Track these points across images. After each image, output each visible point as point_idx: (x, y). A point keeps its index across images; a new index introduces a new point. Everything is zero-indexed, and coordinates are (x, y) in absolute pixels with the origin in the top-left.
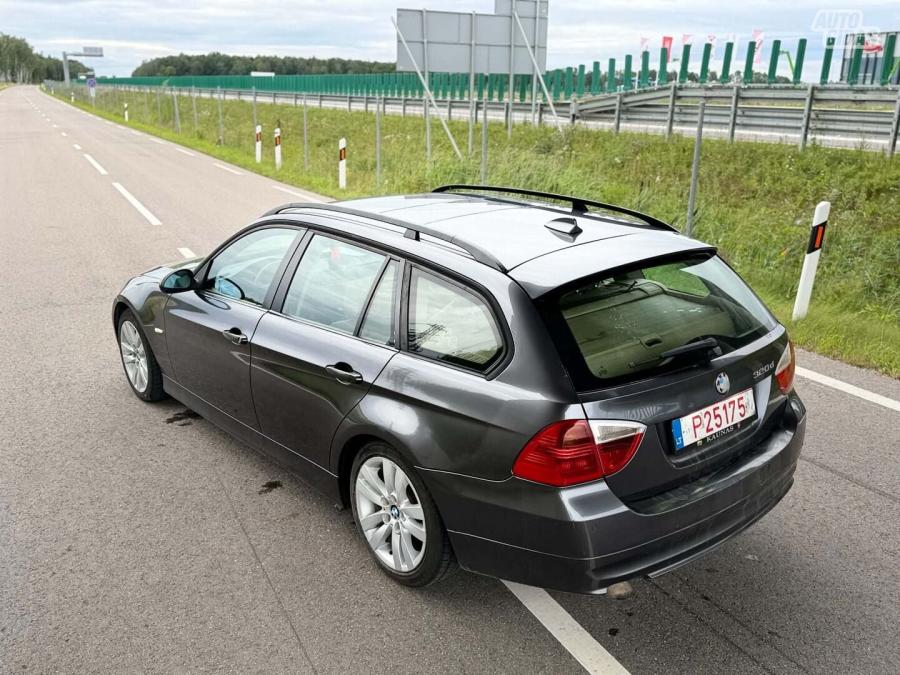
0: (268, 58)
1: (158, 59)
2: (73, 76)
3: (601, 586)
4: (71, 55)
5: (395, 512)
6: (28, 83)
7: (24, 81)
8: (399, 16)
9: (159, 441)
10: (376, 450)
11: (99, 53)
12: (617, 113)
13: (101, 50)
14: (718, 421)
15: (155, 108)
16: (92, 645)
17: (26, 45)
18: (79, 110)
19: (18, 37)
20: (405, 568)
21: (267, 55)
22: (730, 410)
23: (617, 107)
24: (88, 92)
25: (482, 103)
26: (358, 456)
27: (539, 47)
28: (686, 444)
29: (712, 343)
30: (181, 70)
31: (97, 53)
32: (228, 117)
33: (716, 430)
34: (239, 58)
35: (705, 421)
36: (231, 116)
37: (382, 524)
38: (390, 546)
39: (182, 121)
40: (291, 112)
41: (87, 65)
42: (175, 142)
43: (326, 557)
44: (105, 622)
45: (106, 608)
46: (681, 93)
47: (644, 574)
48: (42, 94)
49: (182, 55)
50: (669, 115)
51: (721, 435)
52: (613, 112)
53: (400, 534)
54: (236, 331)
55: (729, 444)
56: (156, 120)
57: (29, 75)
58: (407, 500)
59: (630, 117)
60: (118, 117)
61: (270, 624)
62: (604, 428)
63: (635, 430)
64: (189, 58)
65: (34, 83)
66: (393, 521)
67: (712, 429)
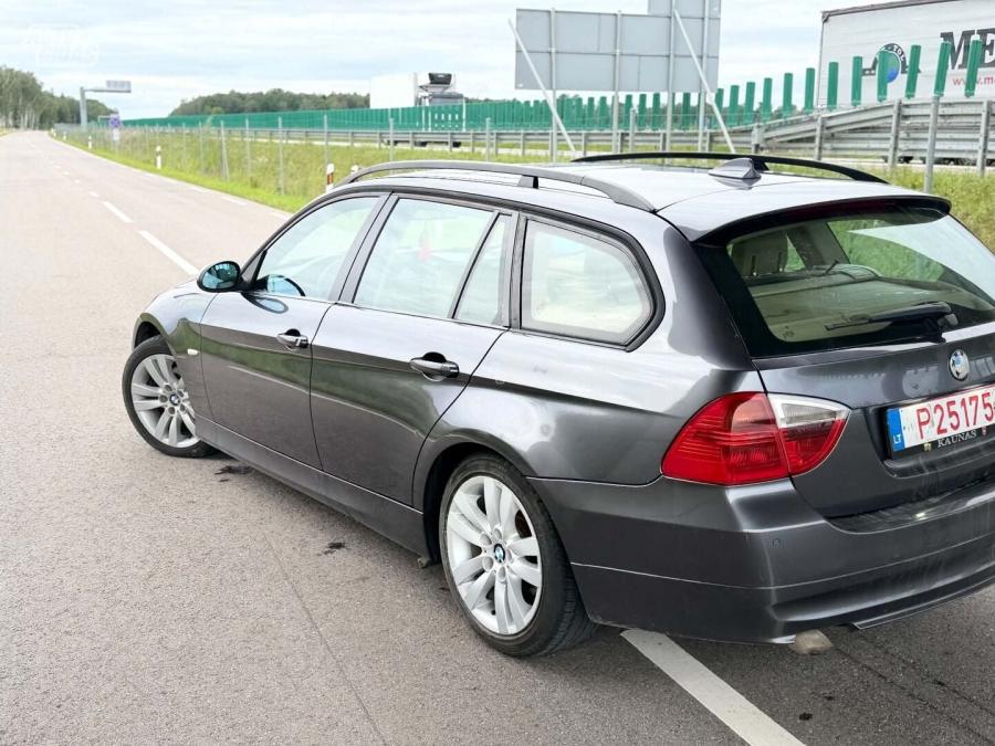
0: (345, 96)
1: (200, 98)
2: (91, 118)
3: (786, 632)
4: (91, 90)
5: (499, 553)
6: (34, 129)
7: (28, 126)
8: (518, 18)
9: (189, 499)
10: (476, 467)
11: (126, 88)
12: (817, 140)
13: (129, 83)
14: (954, 420)
15: (197, 154)
16: (91, 711)
17: (34, 80)
18: (97, 157)
19: (25, 71)
20: (512, 629)
21: (344, 92)
22: (971, 409)
23: (818, 133)
24: (111, 136)
25: (627, 134)
26: (451, 481)
27: (708, 58)
28: (908, 445)
29: (943, 308)
30: (231, 108)
31: (124, 88)
32: (291, 163)
33: (951, 432)
34: (307, 96)
35: (936, 417)
36: (295, 162)
37: (483, 572)
38: (492, 604)
39: (232, 170)
40: (374, 156)
41: (110, 106)
42: (220, 191)
43: (404, 623)
44: (109, 688)
45: (112, 673)
46: (907, 112)
47: (845, 621)
48: (53, 140)
49: (232, 92)
50: (892, 141)
51: (957, 441)
52: (811, 140)
53: (506, 583)
54: (294, 332)
55: (969, 453)
56: (199, 167)
57: (35, 118)
58: (517, 534)
59: (836, 145)
60: (149, 164)
61: (328, 695)
62: (789, 407)
63: (833, 414)
64: (242, 97)
65: (41, 128)
66: (497, 566)
67: (945, 431)
